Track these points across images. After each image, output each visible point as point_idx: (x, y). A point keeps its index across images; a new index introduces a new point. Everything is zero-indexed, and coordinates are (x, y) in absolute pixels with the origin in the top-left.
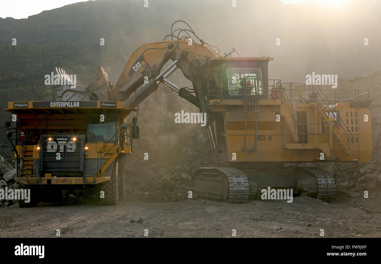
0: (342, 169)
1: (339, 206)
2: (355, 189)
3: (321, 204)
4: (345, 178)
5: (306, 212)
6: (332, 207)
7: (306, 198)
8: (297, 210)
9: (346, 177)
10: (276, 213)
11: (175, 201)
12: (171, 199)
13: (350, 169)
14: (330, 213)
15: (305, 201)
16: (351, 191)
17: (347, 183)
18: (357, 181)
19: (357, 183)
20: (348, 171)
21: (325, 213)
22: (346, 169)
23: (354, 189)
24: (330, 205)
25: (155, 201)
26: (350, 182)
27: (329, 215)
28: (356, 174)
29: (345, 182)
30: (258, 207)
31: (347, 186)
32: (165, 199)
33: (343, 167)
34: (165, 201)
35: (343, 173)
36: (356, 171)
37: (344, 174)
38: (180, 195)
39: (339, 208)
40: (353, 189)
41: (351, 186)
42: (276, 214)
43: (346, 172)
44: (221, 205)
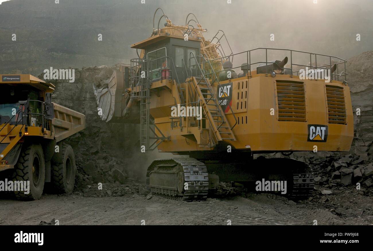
0: (314, 162)
1: (307, 206)
2: (329, 185)
3: (286, 204)
4: (318, 173)
5: (266, 214)
6: (298, 207)
7: (270, 196)
8: (256, 210)
9: (318, 171)
10: (228, 213)
11: (120, 196)
12: (116, 193)
13: (324, 163)
14: (294, 215)
15: (268, 199)
16: (324, 187)
17: (320, 178)
18: (331, 176)
19: (331, 178)
20: (321, 165)
21: (289, 215)
22: (318, 163)
23: (327, 186)
24: (297, 205)
25: (96, 196)
26: (323, 177)
27: (293, 217)
28: (329, 168)
29: (317, 176)
30: (211, 205)
31: (320, 182)
32: (108, 193)
33: (315, 160)
34: (108, 196)
35: (315, 167)
36: (330, 165)
37: (317, 168)
38: (127, 189)
39: (306, 209)
40: (325, 184)
41: (324, 182)
42: (229, 215)
43: (319, 166)
44: (168, 203)
